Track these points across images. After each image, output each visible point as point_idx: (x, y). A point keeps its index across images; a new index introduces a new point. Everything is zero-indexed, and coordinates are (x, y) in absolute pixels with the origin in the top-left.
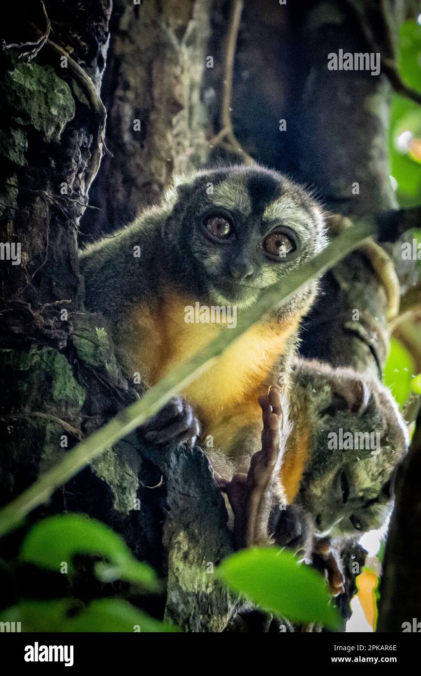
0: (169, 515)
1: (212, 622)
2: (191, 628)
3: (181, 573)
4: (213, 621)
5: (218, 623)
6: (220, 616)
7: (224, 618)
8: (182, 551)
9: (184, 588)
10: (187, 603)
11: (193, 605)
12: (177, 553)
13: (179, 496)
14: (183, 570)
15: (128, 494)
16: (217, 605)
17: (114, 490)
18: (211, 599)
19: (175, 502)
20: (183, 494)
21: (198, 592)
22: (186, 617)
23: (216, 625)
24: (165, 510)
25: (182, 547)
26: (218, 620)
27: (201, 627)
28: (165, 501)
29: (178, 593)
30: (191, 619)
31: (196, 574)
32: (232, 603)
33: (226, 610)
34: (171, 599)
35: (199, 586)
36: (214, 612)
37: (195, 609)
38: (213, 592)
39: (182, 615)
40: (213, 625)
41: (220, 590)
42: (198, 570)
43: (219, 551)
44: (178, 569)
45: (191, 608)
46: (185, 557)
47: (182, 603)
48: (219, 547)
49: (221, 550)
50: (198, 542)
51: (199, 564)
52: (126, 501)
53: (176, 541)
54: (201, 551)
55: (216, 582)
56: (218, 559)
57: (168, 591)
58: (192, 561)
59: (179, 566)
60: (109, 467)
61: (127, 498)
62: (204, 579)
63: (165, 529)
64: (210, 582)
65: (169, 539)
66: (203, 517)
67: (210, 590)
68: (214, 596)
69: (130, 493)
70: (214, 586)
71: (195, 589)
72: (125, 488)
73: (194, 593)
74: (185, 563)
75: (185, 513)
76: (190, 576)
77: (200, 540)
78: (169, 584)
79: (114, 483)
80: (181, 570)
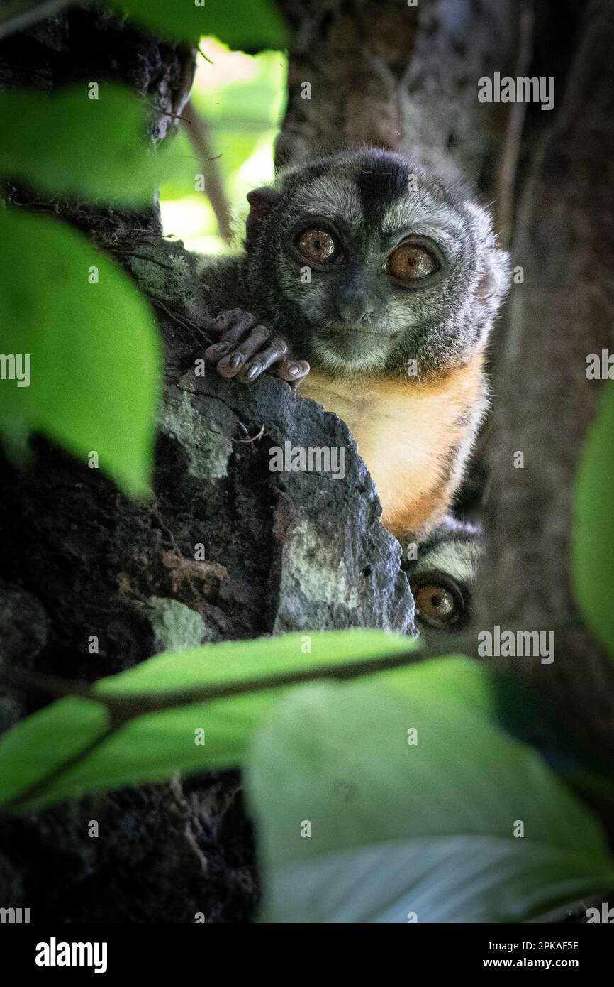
0: (283, 498)
3: (304, 575)
8: (305, 548)
9: (308, 595)
10: (312, 615)
11: (324, 619)
12: (298, 547)
14: (307, 572)
15: (212, 459)
17: (190, 451)
18: (355, 616)
21: (333, 604)
24: (278, 491)
25: (305, 540)
28: (278, 479)
29: (298, 601)
31: (329, 578)
34: (286, 607)
35: (334, 595)
37: (327, 624)
38: (358, 607)
41: (370, 607)
42: (333, 575)
43: (368, 555)
44: (298, 570)
45: (320, 623)
46: (311, 555)
47: (305, 614)
48: (367, 548)
49: (371, 552)
50: (332, 538)
51: (334, 567)
52: (210, 466)
53: (294, 532)
54: (337, 550)
55: (364, 596)
56: (366, 565)
57: (281, 595)
58: (322, 562)
59: (300, 566)
60: (183, 422)
61: (212, 463)
62: (342, 587)
63: (278, 515)
64: (353, 594)
65: (283, 529)
66: (340, 506)
67: (351, 605)
68: (359, 614)
69: (217, 458)
70: (360, 601)
71: (327, 599)
72: (209, 451)
73: (325, 603)
74: (310, 563)
75: (310, 497)
76: (319, 581)
77: (336, 536)
78: (282, 586)
79: (190, 441)
80: (303, 572)
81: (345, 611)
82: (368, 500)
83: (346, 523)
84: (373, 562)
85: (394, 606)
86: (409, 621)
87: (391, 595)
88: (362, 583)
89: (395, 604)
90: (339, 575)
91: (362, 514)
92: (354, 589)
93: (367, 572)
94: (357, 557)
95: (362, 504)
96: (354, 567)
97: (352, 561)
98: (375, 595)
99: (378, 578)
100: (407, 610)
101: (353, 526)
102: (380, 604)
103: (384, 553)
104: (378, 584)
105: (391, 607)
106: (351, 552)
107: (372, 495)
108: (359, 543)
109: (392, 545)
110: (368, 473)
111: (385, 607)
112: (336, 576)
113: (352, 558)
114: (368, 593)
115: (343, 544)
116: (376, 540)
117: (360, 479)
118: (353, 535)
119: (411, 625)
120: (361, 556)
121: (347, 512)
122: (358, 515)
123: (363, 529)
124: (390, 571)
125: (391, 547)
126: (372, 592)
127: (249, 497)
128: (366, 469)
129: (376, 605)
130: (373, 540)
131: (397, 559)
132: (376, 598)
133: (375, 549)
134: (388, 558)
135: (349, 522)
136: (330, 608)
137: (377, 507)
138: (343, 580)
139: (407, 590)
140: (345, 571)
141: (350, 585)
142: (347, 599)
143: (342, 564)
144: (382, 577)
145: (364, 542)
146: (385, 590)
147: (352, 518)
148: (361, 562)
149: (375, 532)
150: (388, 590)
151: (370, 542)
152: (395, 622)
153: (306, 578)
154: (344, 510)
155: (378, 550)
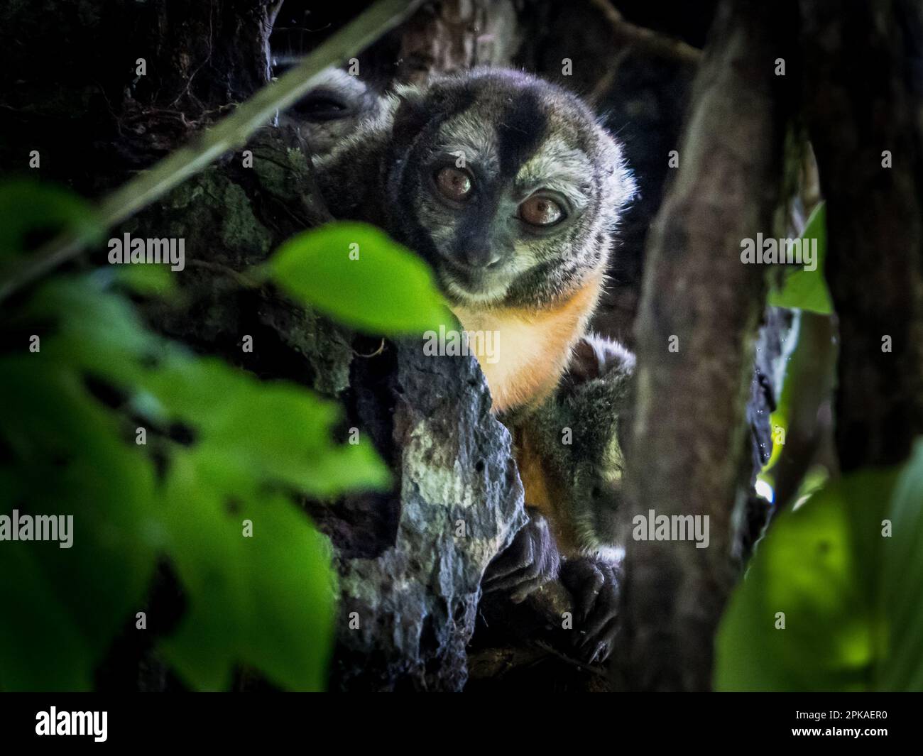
0: (401, 399)
1: (472, 547)
2: (440, 555)
3: (423, 479)
4: (475, 545)
5: (482, 549)
6: (485, 539)
7: (491, 541)
8: (423, 450)
9: (427, 500)
10: (431, 520)
11: (442, 522)
12: (416, 451)
13: (415, 372)
14: (425, 474)
15: (335, 370)
16: (480, 523)
17: (314, 364)
18: (471, 516)
19: (410, 380)
20: (422, 371)
21: (450, 505)
22: (432, 539)
23: (478, 551)
24: (396, 392)
25: (422, 442)
26: (483, 544)
27: (455, 554)
28: (396, 381)
29: (418, 506)
30: (439, 542)
31: (446, 479)
32: (505, 522)
33: (494, 530)
34: (408, 514)
35: (451, 497)
36: (475, 532)
37: (445, 527)
38: (473, 505)
39: (425, 536)
40: (474, 551)
41: (484, 503)
42: (449, 474)
43: (480, 449)
44: (417, 474)
45: (439, 527)
46: (428, 457)
47: (425, 520)
48: (480, 442)
49: (484, 446)
50: (447, 436)
51: (450, 467)
52: (333, 379)
53: (412, 435)
54: (452, 448)
55: (477, 492)
56: (479, 460)
57: (402, 503)
58: (439, 462)
59: (419, 469)
60: (306, 333)
61: (335, 375)
62: (458, 487)
63: (397, 419)
64: (468, 492)
65: (402, 432)
66: (454, 403)
67: (467, 503)
68: (474, 511)
69: (339, 368)
70: (474, 498)
71: (444, 501)
72: (332, 362)
73: (442, 506)
74: (428, 464)
75: (426, 397)
76: (437, 482)
77: (451, 434)
78: (403, 494)
79: (314, 354)
80: (421, 475)
81: (461, 511)
82: (479, 393)
83: (459, 420)
84: (486, 456)
85: (505, 497)
86: (519, 509)
87: (502, 487)
88: (476, 478)
89: (506, 494)
90: (454, 474)
91: (474, 409)
92: (469, 487)
93: (480, 467)
94: (471, 452)
95: (473, 398)
96: (468, 464)
97: (467, 458)
98: (488, 489)
99: (490, 471)
100: (517, 499)
101: (466, 422)
102: (493, 497)
103: (495, 444)
104: (490, 478)
105: (503, 498)
106: (465, 449)
107: (482, 388)
108: (472, 439)
109: (502, 435)
110: (479, 365)
111: (497, 500)
112: (452, 476)
113: (466, 455)
114: (482, 489)
115: (458, 442)
116: (488, 433)
117: (471, 372)
118: (467, 431)
119: (521, 512)
120: (474, 451)
121: (461, 409)
122: (470, 410)
123: (476, 424)
124: (500, 462)
125: (501, 437)
126: (485, 488)
127: (368, 398)
128: (476, 361)
129: (489, 500)
130: (485, 433)
131: (507, 448)
132: (489, 492)
133: (487, 442)
134: (499, 449)
135: (462, 419)
136: (448, 510)
137: (487, 399)
138: (458, 479)
139: (517, 478)
140: (459, 469)
141: (465, 484)
142: (463, 498)
143: (457, 463)
144: (494, 470)
145: (476, 437)
146: (496, 482)
147: (465, 415)
148: (475, 457)
149: (487, 426)
150: (500, 481)
151: (482, 435)
152: (506, 512)
153: (424, 480)
154: (457, 407)
155: (489, 443)
